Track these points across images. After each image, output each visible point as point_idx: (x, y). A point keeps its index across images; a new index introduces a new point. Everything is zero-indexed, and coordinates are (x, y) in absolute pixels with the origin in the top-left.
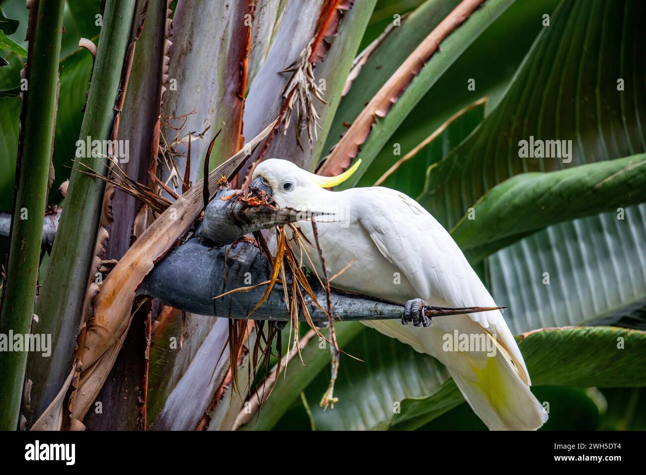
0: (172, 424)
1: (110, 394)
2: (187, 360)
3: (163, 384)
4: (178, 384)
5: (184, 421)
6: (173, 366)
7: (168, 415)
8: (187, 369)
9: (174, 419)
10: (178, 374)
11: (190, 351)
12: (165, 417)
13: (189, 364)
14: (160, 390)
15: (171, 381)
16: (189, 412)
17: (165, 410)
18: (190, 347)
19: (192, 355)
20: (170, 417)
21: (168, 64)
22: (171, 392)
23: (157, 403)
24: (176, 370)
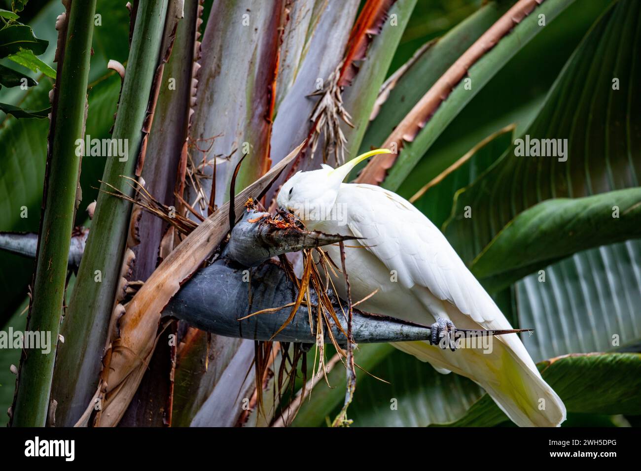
3: (187, 406)
6: (198, 388)
8: (212, 391)
13: (214, 386)
14: (185, 412)
19: (217, 377)
21: (197, 87)
24: (201, 392)
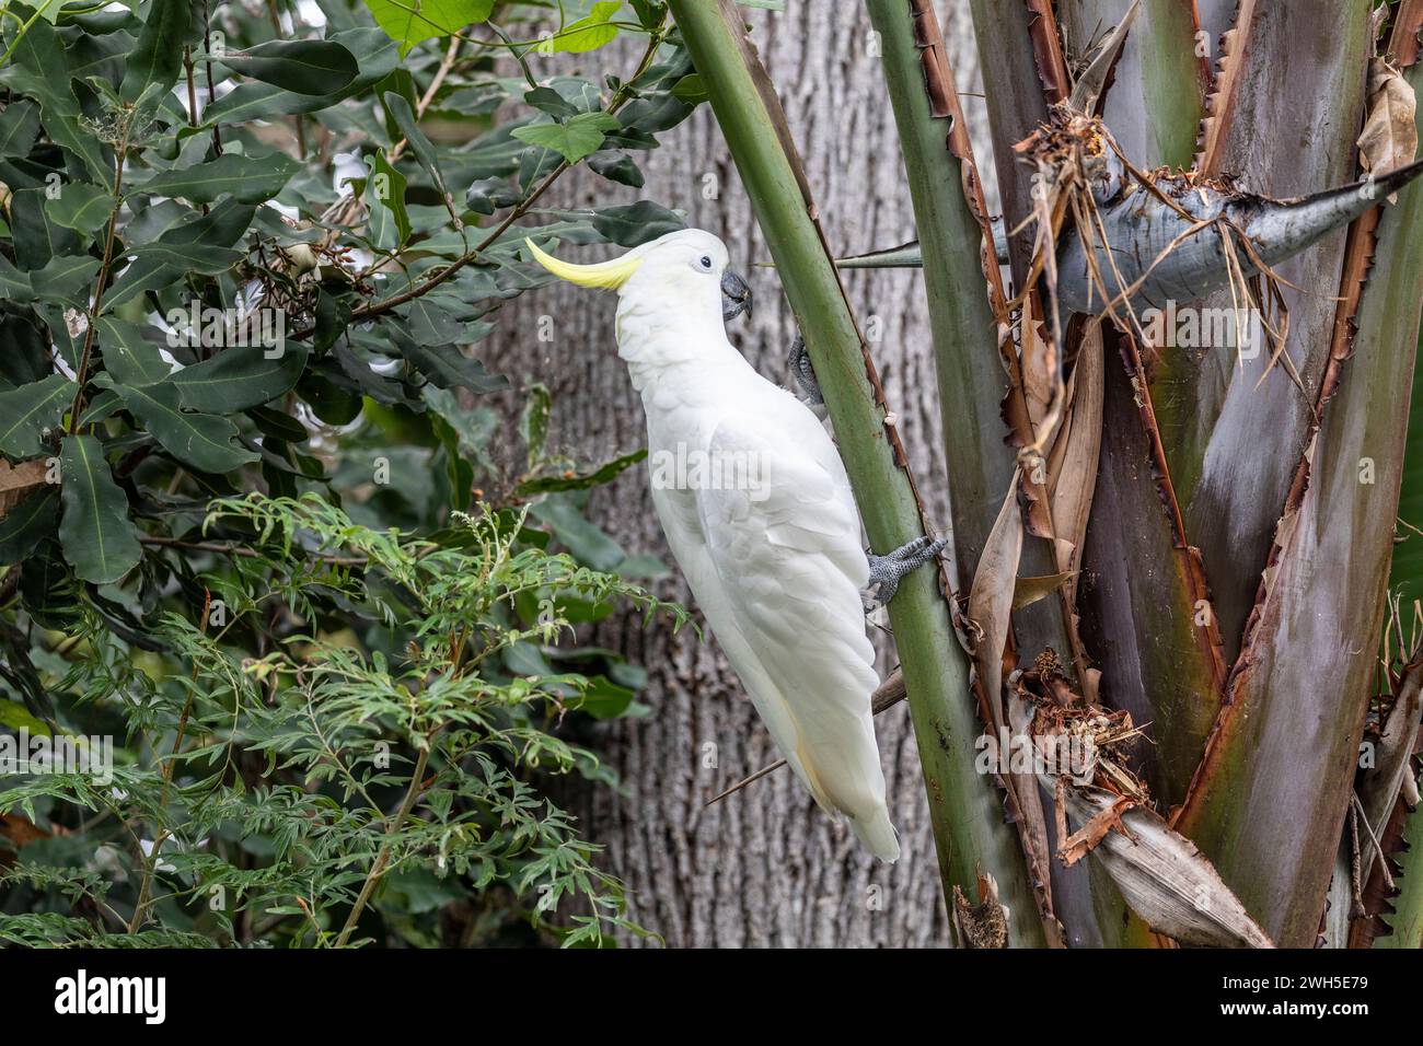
0: (1231, 492)
1: (1111, 479)
2: (1218, 385)
4: (1216, 428)
5: (1256, 480)
7: (1214, 481)
9: (1230, 486)
10: (1210, 412)
11: (1220, 369)
12: (1210, 487)
15: (1200, 426)
16: (1259, 464)
17: (1207, 475)
18: (1218, 362)
20: (1220, 483)
22: (1207, 444)
23: (1188, 469)
